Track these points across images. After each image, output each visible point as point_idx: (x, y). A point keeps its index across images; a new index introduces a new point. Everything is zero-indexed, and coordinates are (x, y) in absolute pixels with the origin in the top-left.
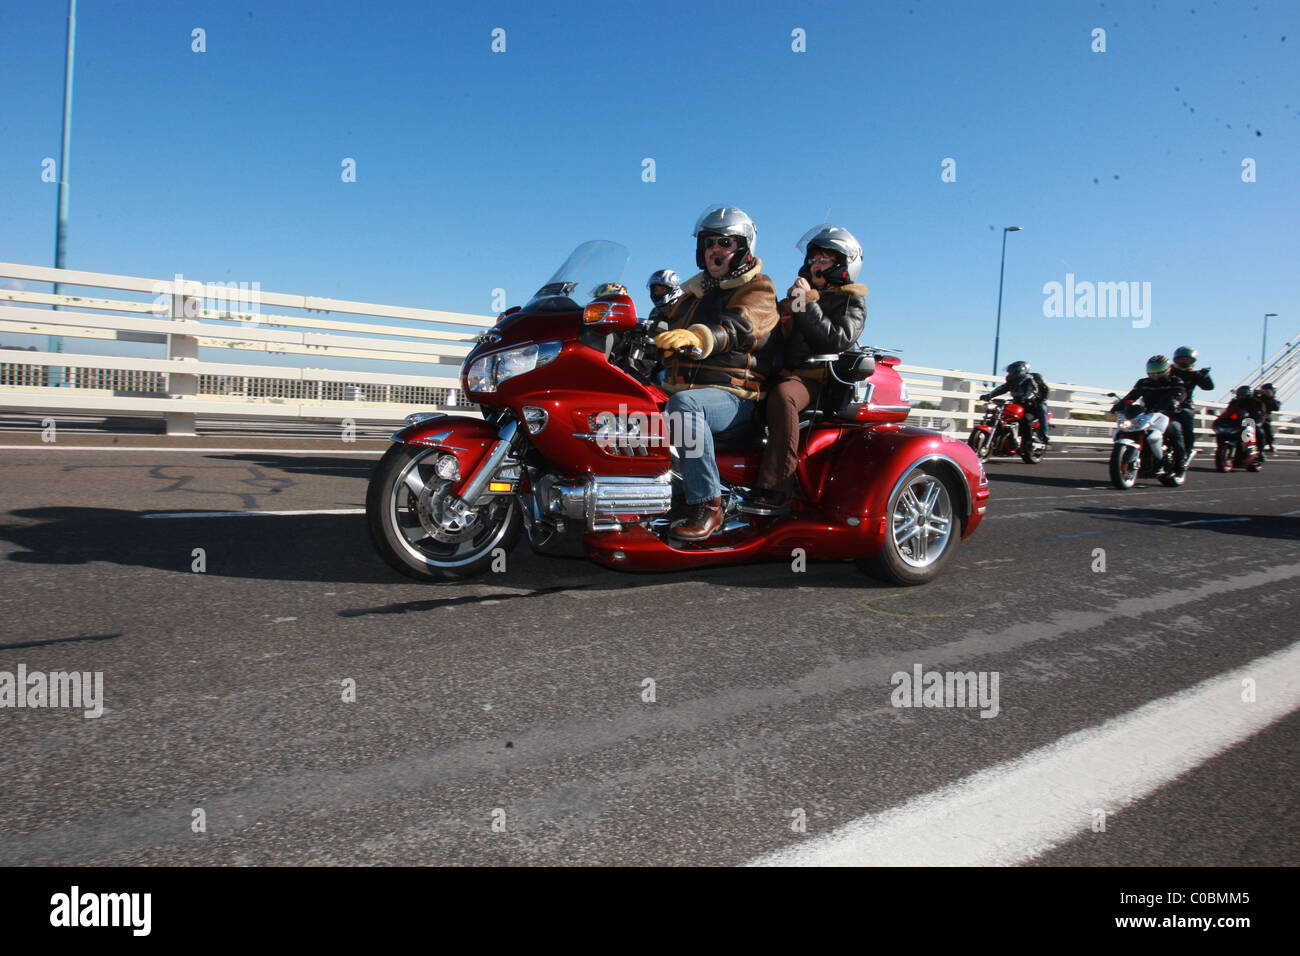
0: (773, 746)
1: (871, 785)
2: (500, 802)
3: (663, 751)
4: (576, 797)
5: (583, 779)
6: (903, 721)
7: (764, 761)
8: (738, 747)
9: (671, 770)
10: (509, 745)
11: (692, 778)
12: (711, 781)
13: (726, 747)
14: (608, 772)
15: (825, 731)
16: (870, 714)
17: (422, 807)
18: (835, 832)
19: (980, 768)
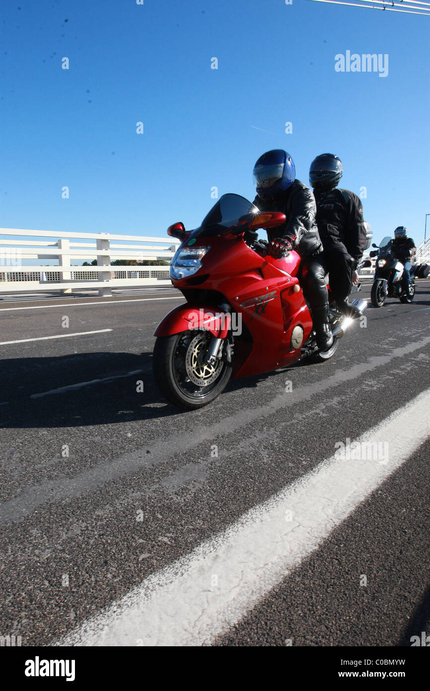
0: (272, 435)
1: (321, 446)
2: (156, 480)
3: (223, 444)
4: (191, 472)
5: (191, 463)
6: (324, 415)
7: (271, 442)
8: (256, 437)
9: (231, 453)
10: (148, 452)
11: (241, 455)
12: (250, 455)
13: (251, 438)
14: (201, 458)
15: (292, 424)
16: (309, 414)
17: (117, 489)
18: (314, 469)
19: (364, 432)
